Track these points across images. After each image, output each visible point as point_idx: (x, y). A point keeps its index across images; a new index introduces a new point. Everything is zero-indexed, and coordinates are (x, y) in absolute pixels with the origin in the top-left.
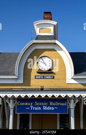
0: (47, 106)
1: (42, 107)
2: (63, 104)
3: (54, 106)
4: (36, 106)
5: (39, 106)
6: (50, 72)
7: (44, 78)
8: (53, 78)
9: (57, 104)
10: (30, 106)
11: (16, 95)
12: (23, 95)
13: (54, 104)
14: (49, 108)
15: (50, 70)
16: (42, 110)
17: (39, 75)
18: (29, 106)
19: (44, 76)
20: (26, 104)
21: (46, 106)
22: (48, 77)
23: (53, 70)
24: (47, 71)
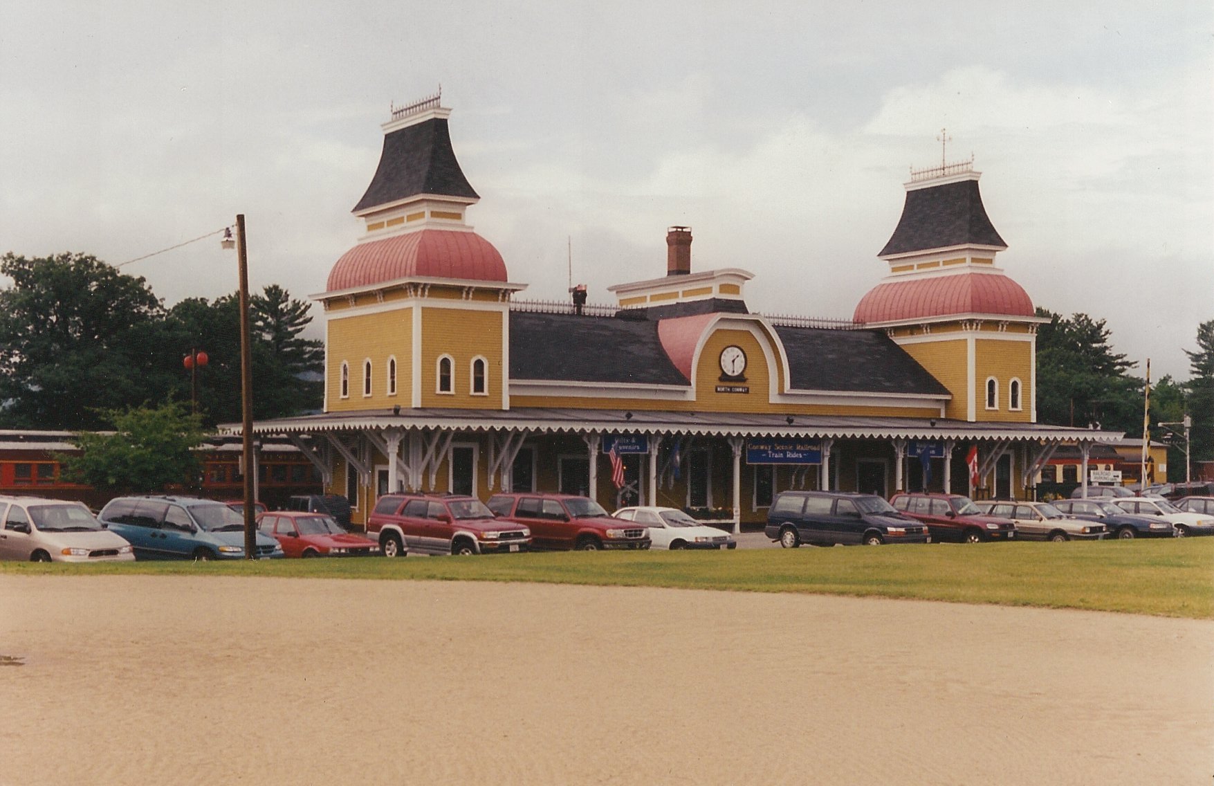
0: (792, 452)
1: (784, 453)
2: (815, 449)
3: (802, 452)
4: (777, 452)
5: (781, 451)
6: (741, 378)
7: (731, 392)
8: (747, 392)
9: (808, 448)
10: (768, 451)
11: (744, 433)
12: (754, 433)
13: (802, 448)
14: (795, 456)
15: (742, 374)
16: (785, 459)
17: (722, 384)
18: (765, 451)
19: (731, 388)
20: (762, 447)
21: (790, 451)
22: (738, 390)
23: (746, 376)
24: (737, 376)
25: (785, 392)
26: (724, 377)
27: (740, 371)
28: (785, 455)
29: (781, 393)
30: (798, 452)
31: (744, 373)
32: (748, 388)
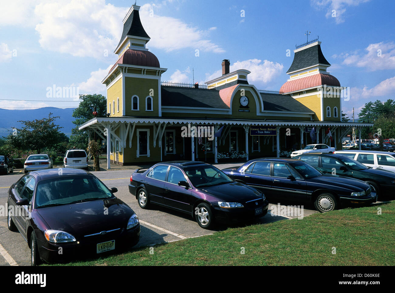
0: (266, 131)
2: (274, 129)
4: (261, 131)
5: (263, 131)
9: (271, 130)
11: (249, 124)
12: (253, 124)
17: (241, 109)
18: (257, 131)
19: (244, 110)
20: (255, 129)
22: (246, 111)
23: (249, 106)
24: (246, 106)
25: (262, 111)
26: (242, 107)
27: (247, 104)
28: (264, 132)
29: (261, 112)
30: (268, 131)
31: (248, 105)
32: (249, 110)
